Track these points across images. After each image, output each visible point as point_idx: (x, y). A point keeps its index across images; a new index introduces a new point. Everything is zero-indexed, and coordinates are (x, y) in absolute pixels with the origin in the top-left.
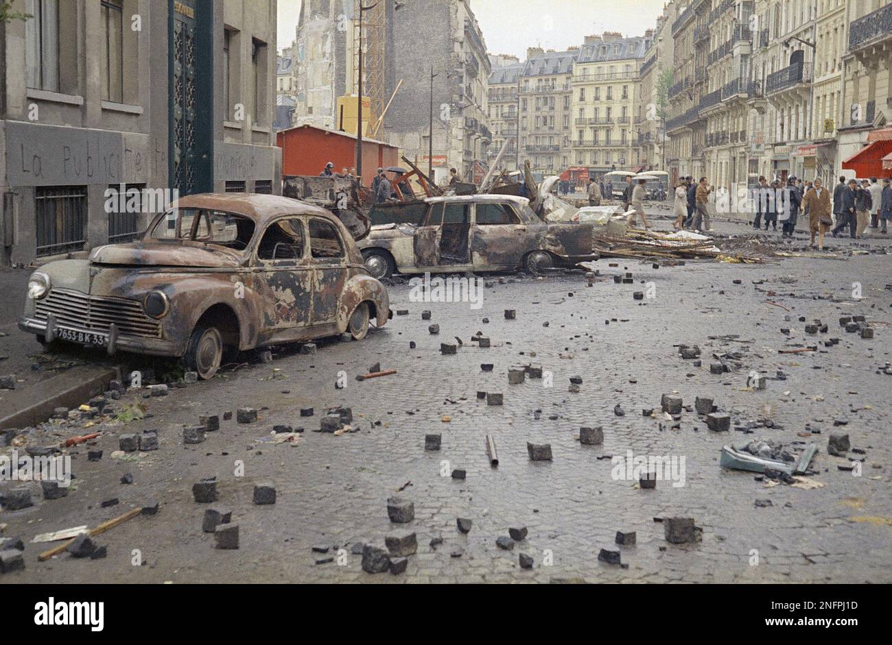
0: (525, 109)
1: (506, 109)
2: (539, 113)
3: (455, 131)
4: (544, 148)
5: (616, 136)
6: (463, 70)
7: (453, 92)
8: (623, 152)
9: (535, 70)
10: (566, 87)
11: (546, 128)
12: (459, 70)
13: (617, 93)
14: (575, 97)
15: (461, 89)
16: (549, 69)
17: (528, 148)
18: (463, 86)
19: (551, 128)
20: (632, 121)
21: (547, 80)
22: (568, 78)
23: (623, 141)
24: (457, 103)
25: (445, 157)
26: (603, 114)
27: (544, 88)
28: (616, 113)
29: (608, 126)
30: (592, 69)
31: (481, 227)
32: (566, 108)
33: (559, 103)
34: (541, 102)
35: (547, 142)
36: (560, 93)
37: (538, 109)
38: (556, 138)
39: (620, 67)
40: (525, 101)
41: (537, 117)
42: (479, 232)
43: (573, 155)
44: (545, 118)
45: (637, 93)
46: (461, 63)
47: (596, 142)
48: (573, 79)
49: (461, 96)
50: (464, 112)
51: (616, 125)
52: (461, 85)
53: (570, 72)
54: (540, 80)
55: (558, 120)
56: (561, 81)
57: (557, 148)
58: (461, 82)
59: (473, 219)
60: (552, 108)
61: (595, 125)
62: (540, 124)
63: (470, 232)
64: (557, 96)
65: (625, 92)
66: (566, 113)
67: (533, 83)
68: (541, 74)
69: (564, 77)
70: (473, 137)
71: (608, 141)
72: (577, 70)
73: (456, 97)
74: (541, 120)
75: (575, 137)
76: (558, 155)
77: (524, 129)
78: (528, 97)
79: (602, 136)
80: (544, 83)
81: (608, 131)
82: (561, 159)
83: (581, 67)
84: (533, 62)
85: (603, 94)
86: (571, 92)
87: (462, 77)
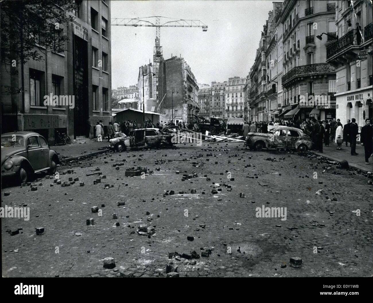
0: (211, 101)
1: (205, 101)
2: (215, 102)
3: (184, 108)
4: (217, 112)
5: (239, 108)
6: (186, 90)
7: (184, 97)
8: (241, 113)
9: (214, 89)
10: (223, 93)
11: (218, 106)
12: (185, 90)
13: (239, 95)
14: (226, 96)
15: (186, 96)
16: (218, 88)
17: (213, 112)
18: (187, 95)
19: (219, 106)
20: (243, 103)
21: (218, 92)
22: (224, 91)
23: (241, 110)
24: (185, 100)
25: (182, 116)
26: (235, 102)
27: (217, 94)
28: (239, 101)
29: (236, 105)
30: (231, 88)
31: (147, 137)
32: (224, 100)
33: (221, 99)
34: (216, 98)
35: (218, 111)
36: (222, 95)
37: (215, 100)
38: (221, 109)
39: (239, 87)
40: (211, 98)
41: (215, 103)
42: (146, 138)
43: (226, 114)
44: (217, 103)
45: (245, 95)
46: (186, 88)
47: (233, 110)
48: (226, 91)
49: (186, 98)
50: (187, 102)
51: (239, 105)
52: (186, 94)
53: (224, 89)
54: (215, 92)
55: (221, 103)
56: (222, 92)
57: (221, 112)
58: (186, 93)
59: (145, 134)
60: (219, 100)
61: (233, 105)
62: (216, 105)
63: (144, 138)
64: (221, 96)
65: (241, 95)
66: (224, 101)
67: (213, 93)
68: (216, 89)
69: (223, 91)
70: (192, 110)
71: (237, 110)
72: (227, 88)
73: (185, 98)
74: (216, 104)
75: (226, 108)
76: (222, 114)
77: (211, 107)
78: (212, 97)
79: (235, 108)
80: (216, 93)
81: (237, 107)
82: (223, 116)
83: (228, 87)
84: (213, 86)
85: (235, 96)
86: (225, 95)
87: (186, 92)
